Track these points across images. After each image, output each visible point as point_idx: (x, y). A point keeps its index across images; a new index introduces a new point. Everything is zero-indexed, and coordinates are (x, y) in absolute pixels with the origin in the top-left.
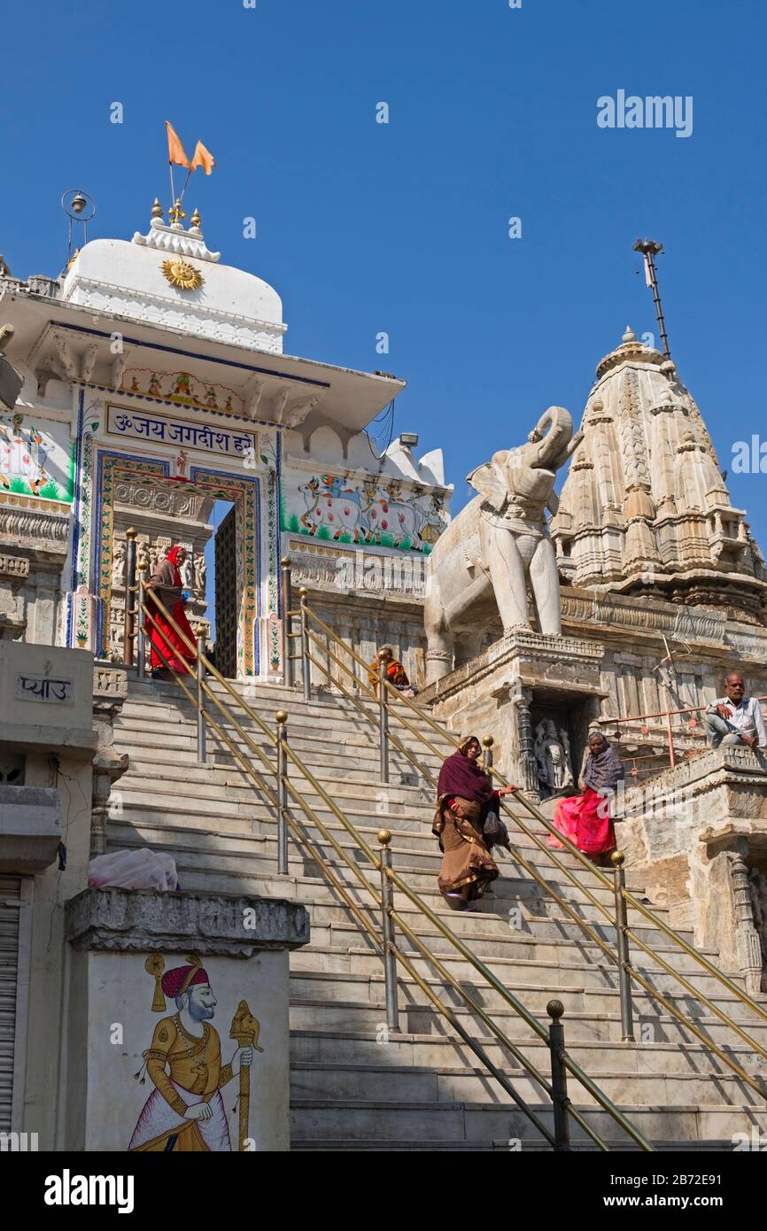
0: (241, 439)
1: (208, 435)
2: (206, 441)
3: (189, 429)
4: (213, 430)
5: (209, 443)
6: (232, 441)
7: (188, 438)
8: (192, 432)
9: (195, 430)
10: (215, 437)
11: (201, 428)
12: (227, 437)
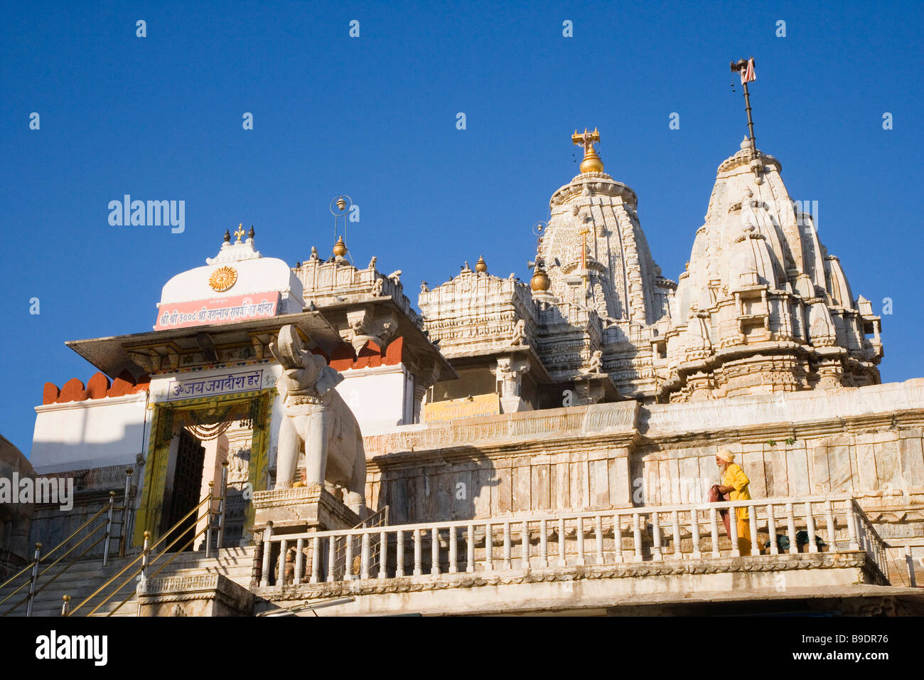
0: (252, 377)
1: (231, 381)
2: (229, 385)
3: (219, 381)
4: (235, 376)
5: (231, 386)
6: (246, 380)
7: (218, 387)
8: (221, 382)
9: (223, 381)
10: (236, 381)
11: (227, 377)
12: (243, 378)
